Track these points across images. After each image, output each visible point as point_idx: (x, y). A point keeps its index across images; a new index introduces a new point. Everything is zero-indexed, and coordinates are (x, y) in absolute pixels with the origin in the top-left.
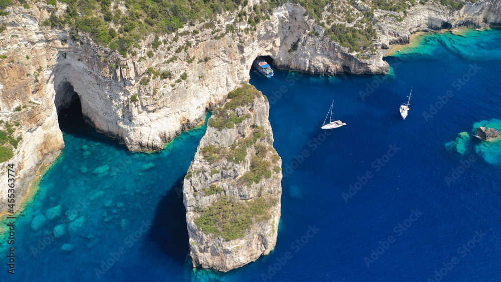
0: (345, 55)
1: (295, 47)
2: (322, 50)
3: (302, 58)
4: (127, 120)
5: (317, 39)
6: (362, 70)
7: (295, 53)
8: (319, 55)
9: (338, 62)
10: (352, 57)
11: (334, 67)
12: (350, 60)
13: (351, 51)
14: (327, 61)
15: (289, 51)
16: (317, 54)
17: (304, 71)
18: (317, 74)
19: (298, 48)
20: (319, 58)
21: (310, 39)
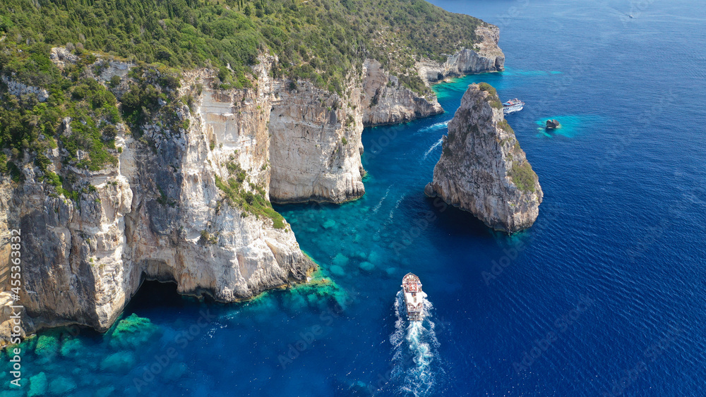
0: (416, 99)
1: (375, 101)
2: (399, 99)
3: (383, 111)
4: (335, 168)
5: (394, 89)
6: (429, 111)
7: (376, 106)
8: (397, 104)
9: (411, 107)
10: (422, 100)
11: (410, 113)
12: (421, 103)
13: (420, 95)
14: (404, 110)
15: (370, 106)
16: (395, 104)
17: (386, 123)
18: (397, 123)
19: (379, 101)
20: (397, 107)
21: (389, 90)
